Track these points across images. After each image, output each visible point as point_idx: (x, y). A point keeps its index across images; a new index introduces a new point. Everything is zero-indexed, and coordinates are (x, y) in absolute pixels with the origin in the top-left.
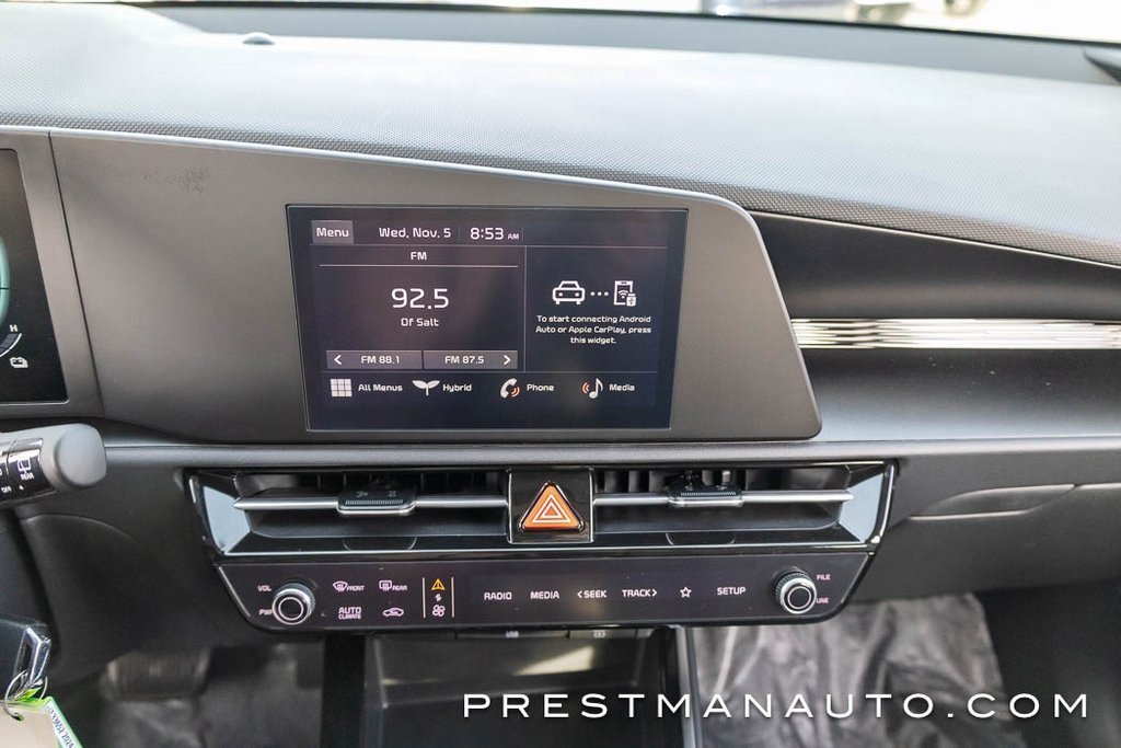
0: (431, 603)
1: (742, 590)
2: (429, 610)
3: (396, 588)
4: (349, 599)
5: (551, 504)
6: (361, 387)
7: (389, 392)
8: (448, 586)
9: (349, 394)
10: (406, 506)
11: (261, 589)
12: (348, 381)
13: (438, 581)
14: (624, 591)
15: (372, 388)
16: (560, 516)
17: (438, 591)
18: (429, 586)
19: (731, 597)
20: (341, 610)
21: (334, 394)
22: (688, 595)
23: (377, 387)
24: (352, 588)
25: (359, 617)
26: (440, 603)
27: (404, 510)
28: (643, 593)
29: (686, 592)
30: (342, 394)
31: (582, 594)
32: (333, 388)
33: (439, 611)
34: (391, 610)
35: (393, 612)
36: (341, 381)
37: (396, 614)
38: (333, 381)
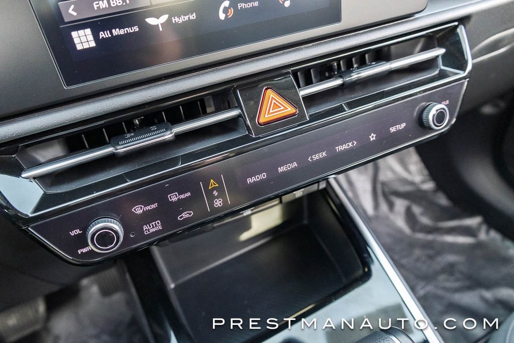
0: (211, 198)
1: (403, 125)
2: (211, 205)
3: (182, 196)
4: (148, 217)
5: (274, 101)
6: (102, 35)
7: (128, 34)
8: (220, 182)
9: (93, 44)
10: (169, 132)
11: (73, 233)
12: (88, 31)
13: (212, 180)
14: (337, 148)
15: (111, 33)
16: (282, 108)
17: (214, 189)
18: (206, 187)
19: (399, 132)
20: (145, 227)
21: (79, 47)
22: (374, 139)
23: (116, 32)
24: (148, 208)
25: (160, 228)
26: (217, 197)
27: (168, 136)
28: (348, 145)
29: (373, 137)
30: (86, 46)
31: (312, 159)
32: (76, 41)
33: (218, 203)
34: (183, 215)
35: (185, 215)
36: (81, 32)
37: (188, 216)
38: (74, 34)
